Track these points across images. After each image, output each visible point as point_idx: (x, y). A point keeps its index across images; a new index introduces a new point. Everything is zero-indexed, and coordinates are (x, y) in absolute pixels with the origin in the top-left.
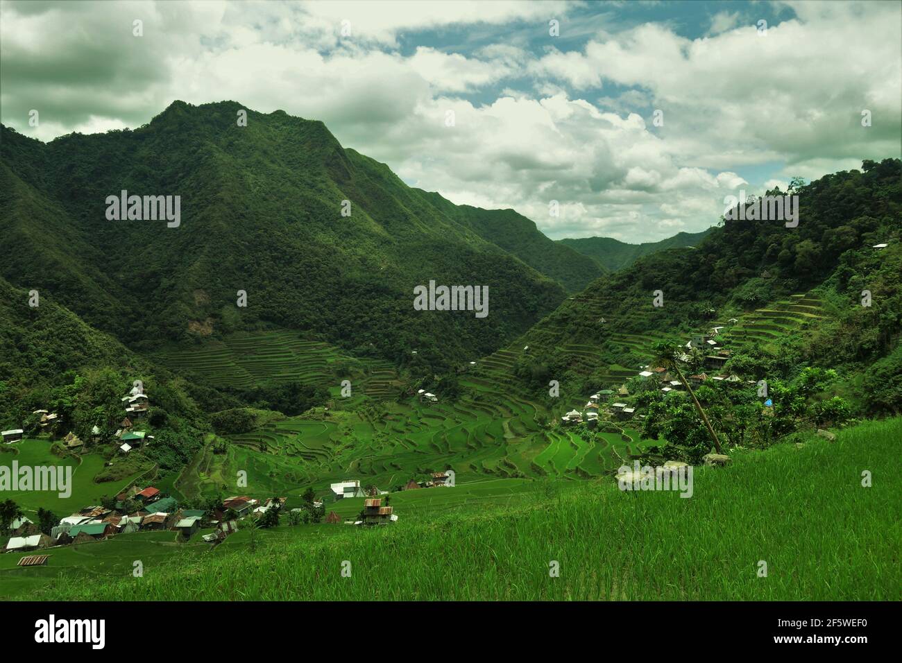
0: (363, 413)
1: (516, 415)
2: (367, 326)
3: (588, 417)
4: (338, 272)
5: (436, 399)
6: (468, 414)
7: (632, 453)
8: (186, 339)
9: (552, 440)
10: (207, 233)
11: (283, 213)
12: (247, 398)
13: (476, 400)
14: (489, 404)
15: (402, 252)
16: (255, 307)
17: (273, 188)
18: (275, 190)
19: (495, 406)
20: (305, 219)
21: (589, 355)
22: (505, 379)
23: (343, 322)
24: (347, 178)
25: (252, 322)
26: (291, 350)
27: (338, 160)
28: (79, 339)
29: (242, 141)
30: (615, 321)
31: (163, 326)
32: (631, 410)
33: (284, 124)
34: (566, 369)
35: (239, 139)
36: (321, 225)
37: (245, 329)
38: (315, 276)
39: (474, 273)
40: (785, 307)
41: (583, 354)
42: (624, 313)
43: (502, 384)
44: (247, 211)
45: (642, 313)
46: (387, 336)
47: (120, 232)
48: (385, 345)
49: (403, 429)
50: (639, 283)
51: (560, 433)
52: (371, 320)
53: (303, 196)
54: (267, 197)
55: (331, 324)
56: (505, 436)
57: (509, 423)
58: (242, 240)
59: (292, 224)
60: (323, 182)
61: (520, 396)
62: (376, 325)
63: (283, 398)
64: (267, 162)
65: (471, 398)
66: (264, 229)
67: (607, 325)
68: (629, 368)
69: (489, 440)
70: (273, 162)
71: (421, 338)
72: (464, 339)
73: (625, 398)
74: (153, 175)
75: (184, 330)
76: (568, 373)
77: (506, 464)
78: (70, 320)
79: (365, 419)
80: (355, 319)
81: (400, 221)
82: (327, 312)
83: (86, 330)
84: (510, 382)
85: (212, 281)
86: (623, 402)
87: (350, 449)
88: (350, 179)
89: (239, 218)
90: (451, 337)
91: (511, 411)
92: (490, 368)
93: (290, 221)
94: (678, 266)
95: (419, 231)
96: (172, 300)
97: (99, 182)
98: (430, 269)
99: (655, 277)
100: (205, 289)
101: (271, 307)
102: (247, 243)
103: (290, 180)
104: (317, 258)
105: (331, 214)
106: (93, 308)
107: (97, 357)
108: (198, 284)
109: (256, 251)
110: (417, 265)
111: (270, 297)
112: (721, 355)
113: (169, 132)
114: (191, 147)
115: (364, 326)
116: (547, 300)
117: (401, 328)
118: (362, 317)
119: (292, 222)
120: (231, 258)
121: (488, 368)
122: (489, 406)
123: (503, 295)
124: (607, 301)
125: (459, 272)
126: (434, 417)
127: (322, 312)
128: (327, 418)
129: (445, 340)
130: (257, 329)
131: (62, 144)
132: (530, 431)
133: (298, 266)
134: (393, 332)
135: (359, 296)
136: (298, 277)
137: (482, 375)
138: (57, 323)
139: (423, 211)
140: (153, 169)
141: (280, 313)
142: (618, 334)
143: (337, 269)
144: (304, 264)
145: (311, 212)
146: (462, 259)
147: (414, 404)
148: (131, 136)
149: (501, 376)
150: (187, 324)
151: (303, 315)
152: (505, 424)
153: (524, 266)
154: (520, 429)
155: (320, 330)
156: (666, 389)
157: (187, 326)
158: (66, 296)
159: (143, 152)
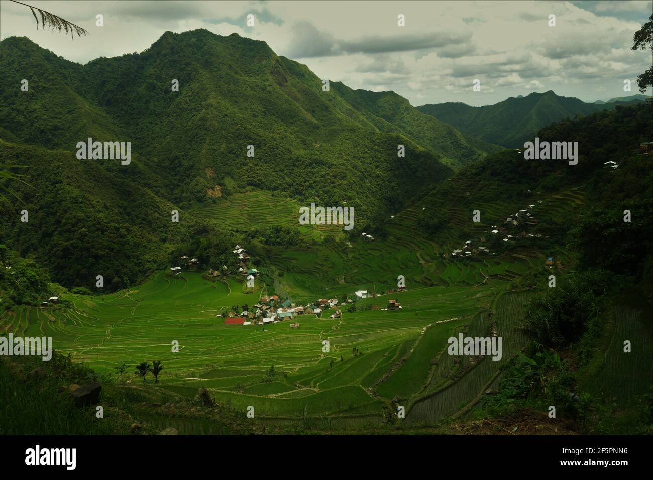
0: (331, 247)
1: (423, 249)
2: (312, 186)
3: (466, 254)
4: (290, 151)
5: (373, 239)
6: (394, 248)
7: (490, 274)
8: (208, 200)
9: (448, 265)
10: (206, 129)
11: (249, 110)
12: (250, 236)
13: (398, 239)
14: (405, 242)
15: (328, 133)
16: (243, 177)
17: (240, 93)
18: (241, 95)
19: (409, 243)
20: (263, 114)
21: (461, 214)
22: (413, 227)
23: (297, 184)
24: (285, 81)
25: (244, 187)
26: (269, 204)
27: (278, 69)
28: (155, 206)
29: (214, 59)
30: (475, 194)
31: (193, 193)
32: (488, 250)
33: (239, 43)
34: (449, 223)
35: (212, 57)
36: (274, 118)
37: (240, 192)
38: (276, 154)
39: (376, 147)
40: (567, 195)
41: (458, 214)
42: (480, 190)
43: (411, 230)
44: (228, 112)
45: (491, 190)
46: (326, 192)
47: (145, 127)
48: (325, 199)
49: (359, 257)
50: (489, 171)
51: (452, 262)
52: (315, 182)
53: (259, 97)
54: (237, 100)
55: (290, 186)
56: (420, 262)
57: (420, 254)
58: (229, 133)
59: (256, 119)
60: (270, 86)
61: (423, 238)
62: (317, 185)
63: (272, 235)
64: (232, 74)
65: (395, 238)
66: (240, 124)
67: (471, 197)
68: (484, 224)
69: (412, 264)
70: (236, 73)
71: (349, 194)
72: (372, 192)
73: (485, 244)
74: (159, 86)
75: (205, 195)
76: (450, 225)
77: (427, 278)
78: (149, 195)
79: (333, 250)
80: (305, 182)
81: (323, 110)
82: (287, 178)
83: (158, 201)
84: (416, 230)
85: (215, 161)
86: (483, 246)
87: (332, 268)
88: (287, 82)
89: (224, 118)
90: (365, 191)
91: (419, 247)
92: (403, 220)
93: (254, 116)
94: (511, 162)
95: (336, 116)
96: (195, 176)
97: (124, 92)
98: (348, 146)
99: (498, 169)
100: (211, 167)
101: (253, 177)
102: (232, 135)
103: (249, 86)
104: (276, 142)
105: (279, 110)
106: (150, 184)
107: (166, 217)
108: (207, 164)
109: (238, 140)
110: (339, 142)
111: (252, 170)
112: (533, 222)
113: (165, 55)
114: (181, 65)
115: (311, 186)
116: (424, 163)
117: (335, 187)
118: (309, 181)
119: (256, 117)
120: (223, 146)
121: (402, 220)
122: (405, 243)
123: (395, 161)
124: (470, 182)
125: (366, 147)
126: (375, 249)
127: (284, 179)
128: (310, 249)
129: (362, 193)
130: (247, 191)
131: (95, 66)
132: (433, 259)
133: (265, 149)
134: (330, 190)
135: (306, 166)
136: (266, 156)
137: (399, 225)
138: (142, 197)
139: (334, 98)
140: (158, 82)
141: (258, 180)
142: (477, 203)
143: (289, 149)
144: (269, 147)
145: (266, 108)
146: (367, 138)
147: (359, 241)
148: (139, 58)
149: (410, 225)
150: (206, 191)
151: (272, 181)
152: (418, 254)
153: (408, 140)
154: (428, 258)
155: (284, 190)
156: (505, 240)
157: (206, 192)
158: (132, 177)
159: (150, 70)
